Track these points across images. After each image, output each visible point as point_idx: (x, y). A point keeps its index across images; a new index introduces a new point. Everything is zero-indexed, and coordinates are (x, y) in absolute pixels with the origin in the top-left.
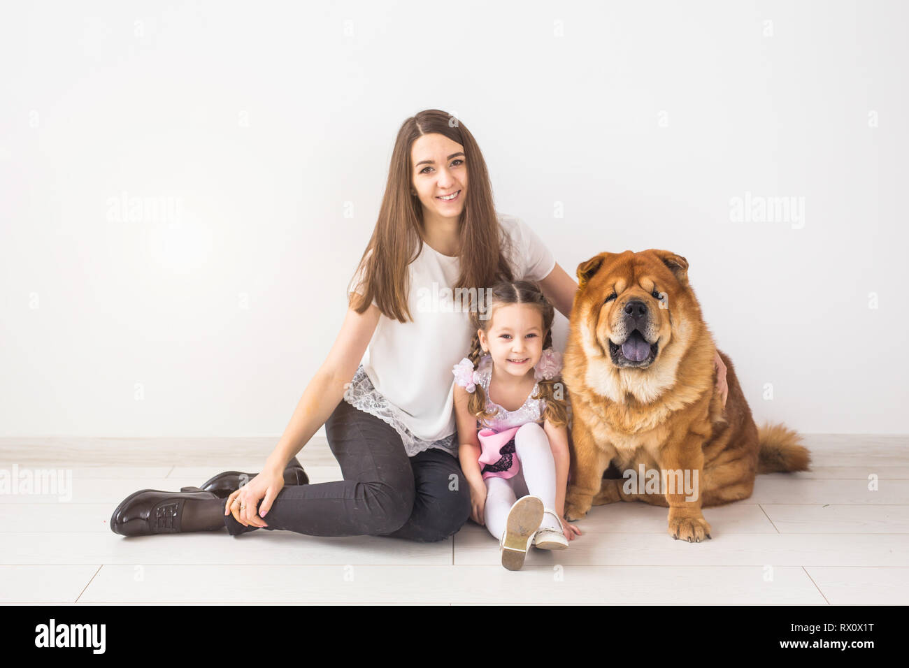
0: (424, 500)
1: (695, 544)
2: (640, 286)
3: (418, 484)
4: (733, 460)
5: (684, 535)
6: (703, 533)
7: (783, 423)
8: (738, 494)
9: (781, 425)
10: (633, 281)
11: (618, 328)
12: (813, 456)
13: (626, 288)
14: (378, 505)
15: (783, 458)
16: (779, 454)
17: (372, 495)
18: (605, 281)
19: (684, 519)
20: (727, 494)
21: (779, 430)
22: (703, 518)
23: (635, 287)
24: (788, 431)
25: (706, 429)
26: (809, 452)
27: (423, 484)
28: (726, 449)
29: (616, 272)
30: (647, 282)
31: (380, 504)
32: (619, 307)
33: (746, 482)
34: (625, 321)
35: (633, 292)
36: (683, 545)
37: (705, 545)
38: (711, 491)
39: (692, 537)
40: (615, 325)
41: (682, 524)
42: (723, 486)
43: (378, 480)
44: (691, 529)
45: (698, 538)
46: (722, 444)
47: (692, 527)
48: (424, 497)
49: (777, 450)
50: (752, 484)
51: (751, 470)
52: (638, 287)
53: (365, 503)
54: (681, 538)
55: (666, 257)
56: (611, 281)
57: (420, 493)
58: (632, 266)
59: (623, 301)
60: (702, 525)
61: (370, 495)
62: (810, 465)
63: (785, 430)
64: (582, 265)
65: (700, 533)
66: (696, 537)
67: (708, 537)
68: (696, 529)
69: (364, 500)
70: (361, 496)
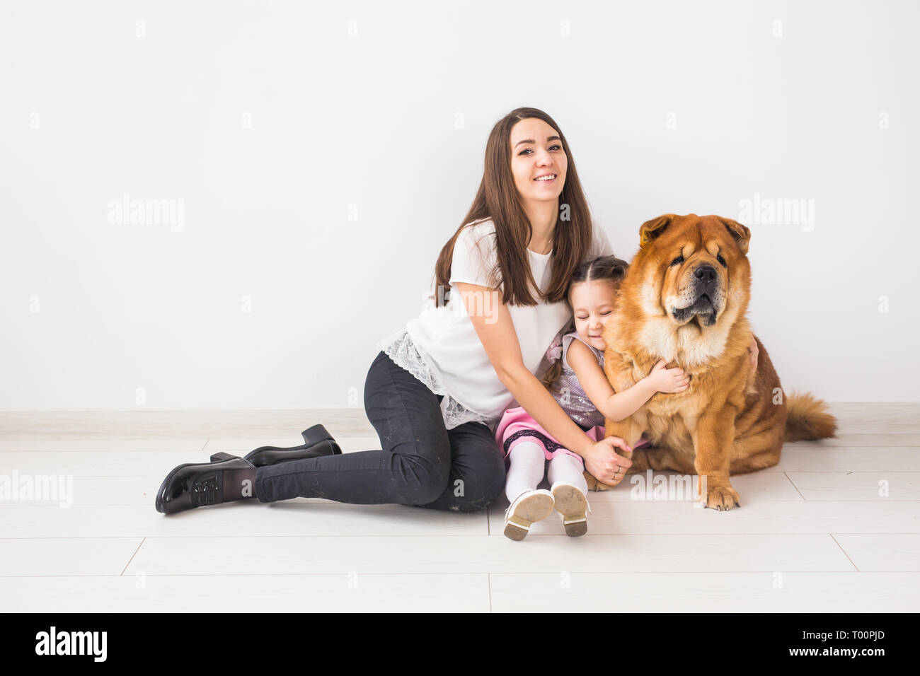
0: (462, 472)
1: (724, 512)
2: (708, 251)
3: (454, 456)
4: (763, 431)
5: (713, 504)
6: (732, 501)
7: (810, 393)
8: (768, 463)
9: (808, 394)
10: (700, 246)
11: (686, 291)
12: (839, 424)
13: (694, 253)
14: (415, 477)
15: (809, 424)
16: (806, 422)
17: (409, 466)
18: (673, 243)
19: (714, 488)
20: (757, 462)
21: (806, 399)
22: (731, 486)
23: (703, 252)
24: (816, 400)
25: (740, 402)
26: (835, 420)
27: (460, 455)
28: (757, 422)
29: (684, 235)
30: (713, 247)
31: (417, 477)
32: (688, 271)
33: (774, 451)
34: (695, 285)
35: (702, 257)
36: (713, 513)
37: (733, 514)
38: (742, 460)
39: (722, 505)
40: (684, 289)
41: (711, 493)
42: (754, 455)
43: (416, 454)
44: (721, 498)
45: (727, 506)
46: (754, 416)
47: (722, 496)
48: (462, 468)
49: (804, 417)
50: (779, 453)
51: (780, 439)
52: (706, 252)
53: (402, 474)
54: (710, 506)
55: (729, 224)
56: (680, 244)
57: (457, 465)
58: (699, 230)
59: (693, 265)
60: (731, 494)
61: (407, 466)
62: (837, 433)
63: (812, 399)
64: (649, 224)
65: (729, 502)
66: (725, 505)
67: (737, 505)
68: (725, 497)
69: (401, 472)
70: (398, 467)
